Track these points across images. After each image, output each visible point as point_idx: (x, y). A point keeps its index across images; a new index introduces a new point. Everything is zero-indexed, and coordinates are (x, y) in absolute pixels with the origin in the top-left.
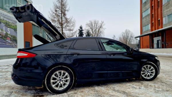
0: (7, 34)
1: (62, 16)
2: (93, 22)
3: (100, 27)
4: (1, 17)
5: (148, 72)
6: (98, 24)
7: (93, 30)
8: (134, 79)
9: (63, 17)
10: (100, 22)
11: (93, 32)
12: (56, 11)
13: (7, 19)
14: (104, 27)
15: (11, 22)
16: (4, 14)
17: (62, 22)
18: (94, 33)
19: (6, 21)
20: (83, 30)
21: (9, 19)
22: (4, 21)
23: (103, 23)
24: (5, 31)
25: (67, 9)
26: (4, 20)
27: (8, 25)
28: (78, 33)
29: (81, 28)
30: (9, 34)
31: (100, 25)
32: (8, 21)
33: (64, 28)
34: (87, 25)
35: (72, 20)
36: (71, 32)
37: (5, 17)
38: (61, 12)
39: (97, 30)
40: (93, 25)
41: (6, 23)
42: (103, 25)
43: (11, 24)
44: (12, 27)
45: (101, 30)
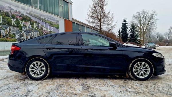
0: (51, 32)
1: (100, 11)
2: (141, 13)
3: (151, 19)
4: (46, 18)
5: (141, 70)
6: (147, 15)
7: (141, 22)
8: (117, 76)
9: (101, 13)
10: (150, 12)
11: (141, 25)
12: (95, 7)
13: (51, 19)
14: (156, 17)
15: (54, 22)
16: (48, 16)
17: (100, 17)
18: (143, 25)
19: (50, 21)
20: (127, 24)
21: (52, 20)
22: (48, 22)
23: (154, 12)
24: (49, 30)
25: (105, 3)
26: (48, 20)
27: (52, 24)
28: (122, 27)
29: (125, 21)
30: (53, 32)
31: (150, 16)
32: (52, 21)
33: (102, 23)
34: (134, 17)
35: (110, 14)
36: (110, 26)
37: (49, 18)
38: (99, 8)
39: (147, 21)
40: (142, 17)
41: (50, 23)
42: (154, 15)
43: (54, 23)
44: (54, 26)
45: (152, 21)
